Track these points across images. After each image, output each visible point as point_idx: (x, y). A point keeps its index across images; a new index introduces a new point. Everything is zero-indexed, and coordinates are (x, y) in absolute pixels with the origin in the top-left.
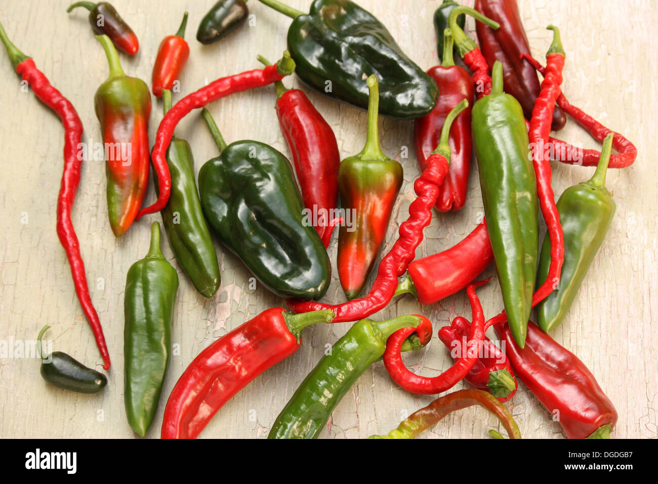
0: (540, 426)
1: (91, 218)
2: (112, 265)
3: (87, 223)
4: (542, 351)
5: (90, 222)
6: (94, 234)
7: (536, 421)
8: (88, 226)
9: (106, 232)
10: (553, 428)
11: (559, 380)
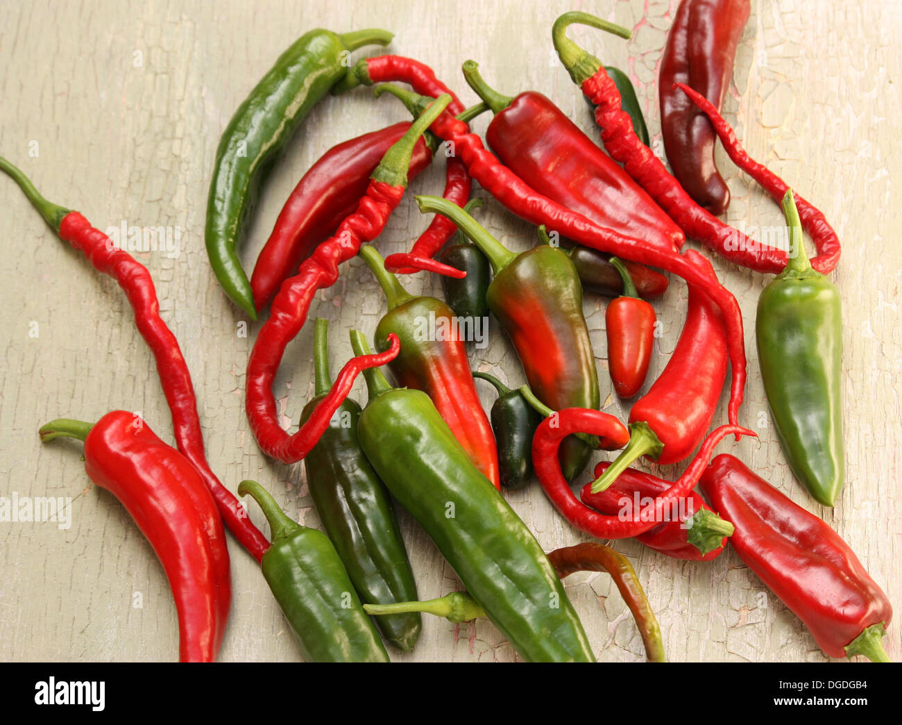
0: (788, 639)
1: (112, 328)
2: (144, 400)
3: (106, 337)
4: (774, 518)
5: (111, 335)
6: (116, 353)
7: (782, 633)
8: (107, 341)
9: (135, 350)
10: (807, 643)
11: (802, 561)
